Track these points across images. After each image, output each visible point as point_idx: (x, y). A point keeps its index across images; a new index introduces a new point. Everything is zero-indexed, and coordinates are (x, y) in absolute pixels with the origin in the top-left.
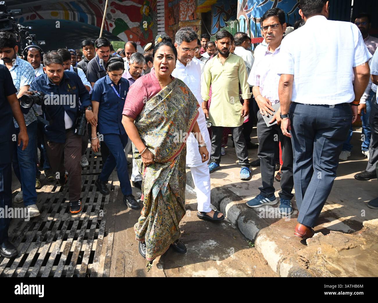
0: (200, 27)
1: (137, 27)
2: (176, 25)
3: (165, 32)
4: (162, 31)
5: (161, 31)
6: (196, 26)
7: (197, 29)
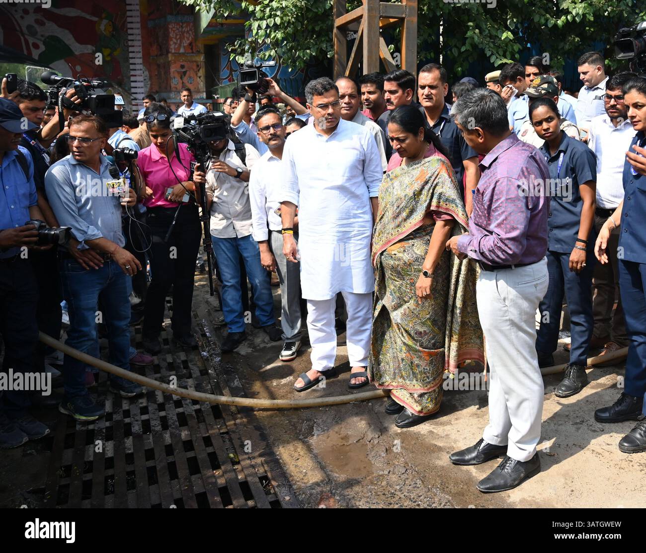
0: (203, 65)
1: (89, 53)
2: (164, 56)
3: (144, 66)
4: (138, 64)
5: (136, 63)
6: (196, 62)
7: (198, 66)
